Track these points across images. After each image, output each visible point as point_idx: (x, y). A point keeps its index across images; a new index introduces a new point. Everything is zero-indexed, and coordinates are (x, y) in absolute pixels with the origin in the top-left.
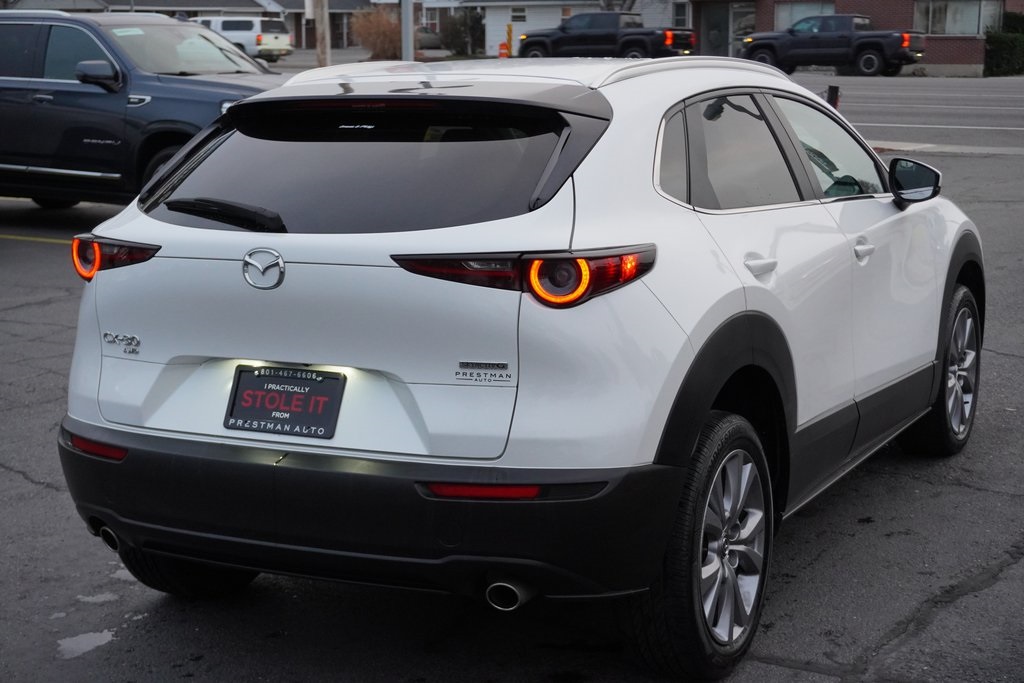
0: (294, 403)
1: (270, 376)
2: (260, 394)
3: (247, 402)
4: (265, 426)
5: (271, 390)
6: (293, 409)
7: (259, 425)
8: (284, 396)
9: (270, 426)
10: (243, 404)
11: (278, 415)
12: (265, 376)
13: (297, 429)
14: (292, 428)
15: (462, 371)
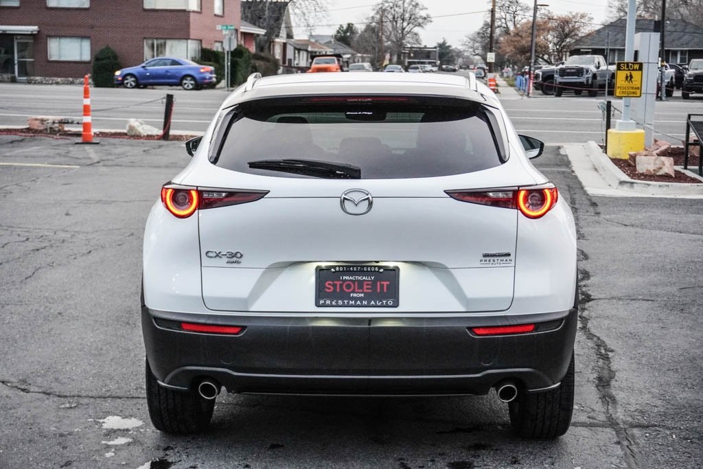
0: (365, 287)
1: (343, 271)
2: (338, 283)
3: (329, 289)
4: (348, 303)
5: (346, 280)
6: (365, 291)
7: (344, 303)
8: (356, 283)
9: (352, 302)
10: (327, 290)
11: (355, 295)
12: (339, 271)
13: (373, 303)
14: (369, 302)
15: (484, 259)
